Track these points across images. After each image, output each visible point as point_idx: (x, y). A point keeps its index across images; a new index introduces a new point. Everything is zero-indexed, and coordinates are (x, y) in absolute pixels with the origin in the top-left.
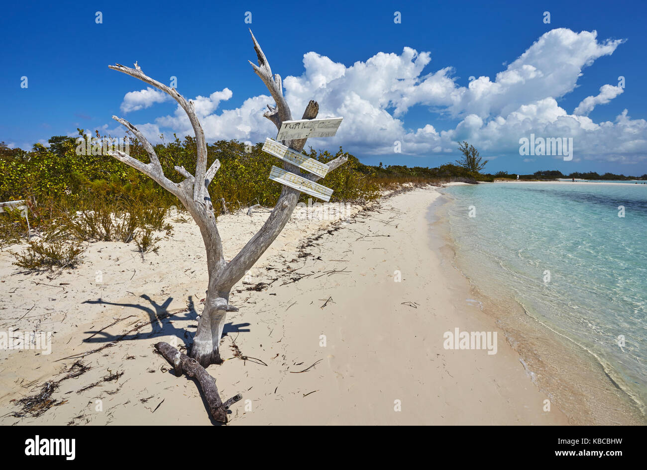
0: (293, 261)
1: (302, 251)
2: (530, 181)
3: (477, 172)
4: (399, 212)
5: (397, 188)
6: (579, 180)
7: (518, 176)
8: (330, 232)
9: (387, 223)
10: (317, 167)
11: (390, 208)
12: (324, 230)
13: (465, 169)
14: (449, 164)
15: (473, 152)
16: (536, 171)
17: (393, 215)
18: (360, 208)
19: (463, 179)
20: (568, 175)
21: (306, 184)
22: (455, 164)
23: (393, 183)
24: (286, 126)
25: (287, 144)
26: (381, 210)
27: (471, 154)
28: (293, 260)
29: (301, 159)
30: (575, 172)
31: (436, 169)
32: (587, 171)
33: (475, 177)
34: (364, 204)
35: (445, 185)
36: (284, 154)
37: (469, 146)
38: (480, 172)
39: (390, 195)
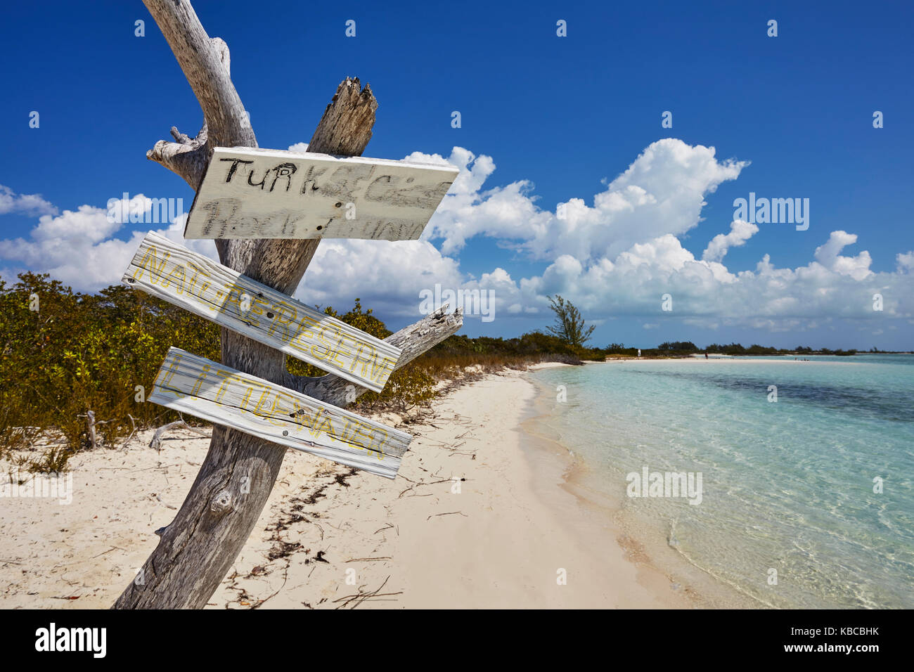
0: (256, 571)
1: (278, 540)
2: (657, 358)
3: (580, 346)
4: (468, 424)
5: (457, 375)
6: (720, 355)
7: (639, 351)
8: (340, 479)
9: (454, 449)
10: (356, 352)
11: (451, 416)
12: (328, 474)
13: (560, 340)
14: (535, 332)
15: (572, 314)
16: (661, 343)
17: (461, 430)
18: (398, 419)
19: (560, 357)
20: (704, 348)
21: (308, 418)
22: (544, 331)
23: (449, 365)
24: (233, 169)
25: (237, 260)
26: (437, 422)
27: (568, 316)
28: (254, 570)
29: (291, 320)
30: (713, 344)
31: (515, 340)
32: (728, 343)
33: (578, 353)
34: (405, 411)
35: (532, 367)
36: (222, 299)
37: (565, 303)
38: (584, 345)
39: (447, 390)
